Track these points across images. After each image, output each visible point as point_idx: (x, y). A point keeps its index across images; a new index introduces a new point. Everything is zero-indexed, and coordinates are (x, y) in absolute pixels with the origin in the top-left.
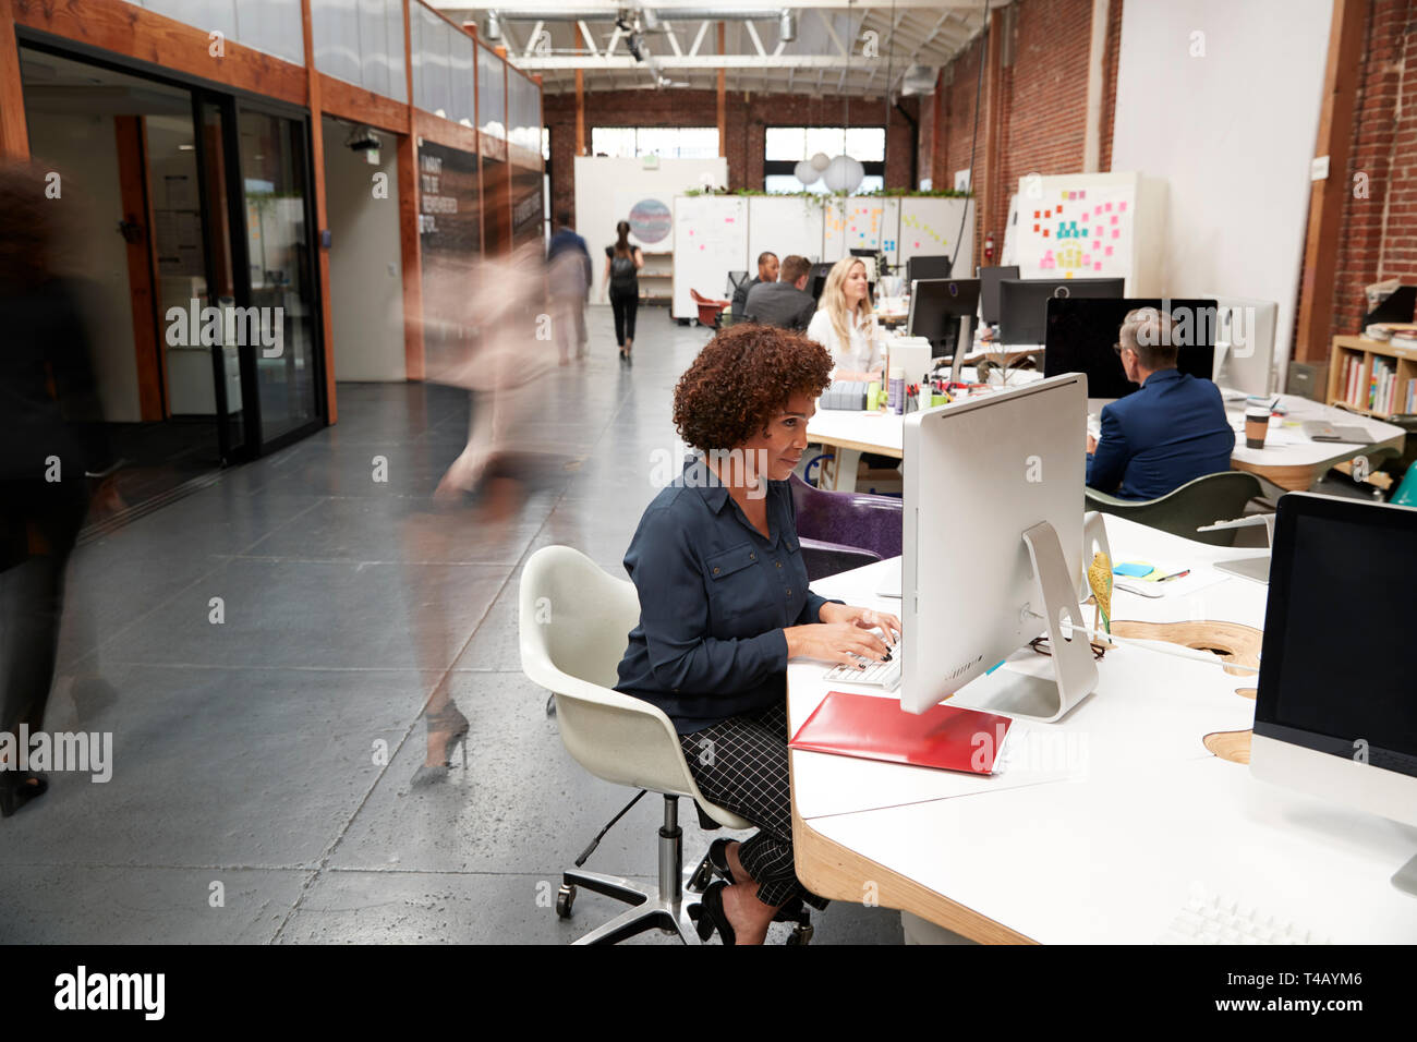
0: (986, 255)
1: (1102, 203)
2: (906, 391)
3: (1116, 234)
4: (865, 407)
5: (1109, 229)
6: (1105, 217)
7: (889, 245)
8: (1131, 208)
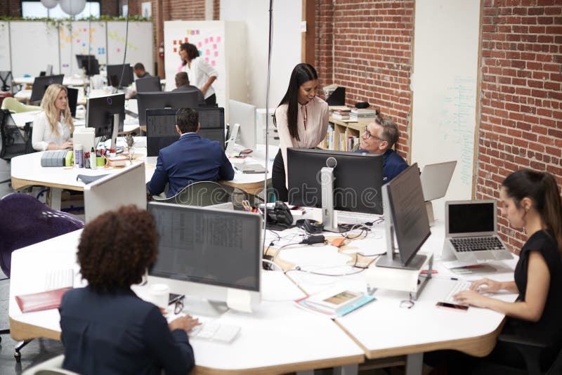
0: (160, 56)
1: (209, 37)
2: (84, 155)
3: (216, 54)
4: (64, 165)
5: (212, 51)
6: (210, 45)
7: (101, 51)
8: (223, 40)
